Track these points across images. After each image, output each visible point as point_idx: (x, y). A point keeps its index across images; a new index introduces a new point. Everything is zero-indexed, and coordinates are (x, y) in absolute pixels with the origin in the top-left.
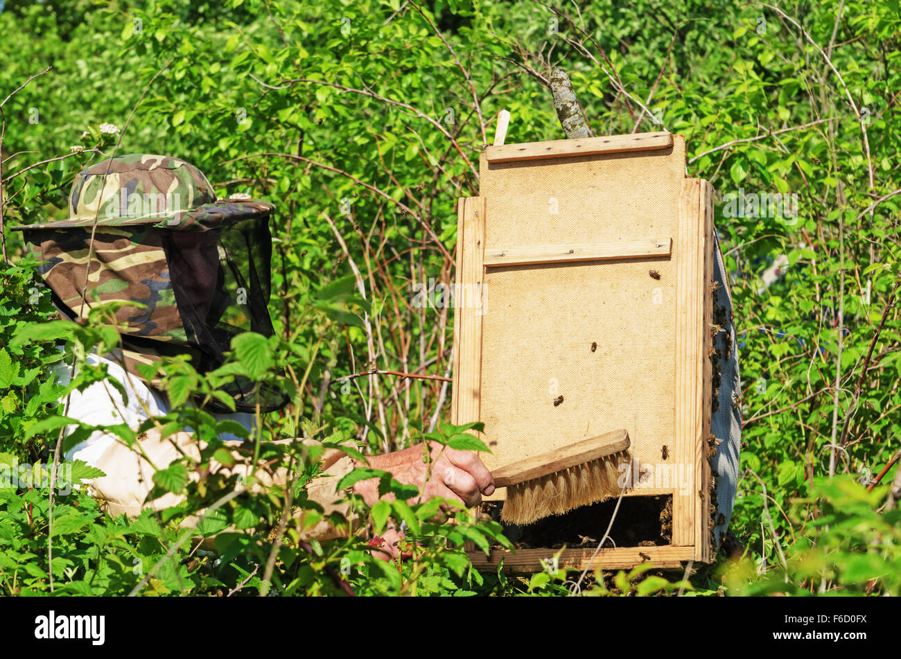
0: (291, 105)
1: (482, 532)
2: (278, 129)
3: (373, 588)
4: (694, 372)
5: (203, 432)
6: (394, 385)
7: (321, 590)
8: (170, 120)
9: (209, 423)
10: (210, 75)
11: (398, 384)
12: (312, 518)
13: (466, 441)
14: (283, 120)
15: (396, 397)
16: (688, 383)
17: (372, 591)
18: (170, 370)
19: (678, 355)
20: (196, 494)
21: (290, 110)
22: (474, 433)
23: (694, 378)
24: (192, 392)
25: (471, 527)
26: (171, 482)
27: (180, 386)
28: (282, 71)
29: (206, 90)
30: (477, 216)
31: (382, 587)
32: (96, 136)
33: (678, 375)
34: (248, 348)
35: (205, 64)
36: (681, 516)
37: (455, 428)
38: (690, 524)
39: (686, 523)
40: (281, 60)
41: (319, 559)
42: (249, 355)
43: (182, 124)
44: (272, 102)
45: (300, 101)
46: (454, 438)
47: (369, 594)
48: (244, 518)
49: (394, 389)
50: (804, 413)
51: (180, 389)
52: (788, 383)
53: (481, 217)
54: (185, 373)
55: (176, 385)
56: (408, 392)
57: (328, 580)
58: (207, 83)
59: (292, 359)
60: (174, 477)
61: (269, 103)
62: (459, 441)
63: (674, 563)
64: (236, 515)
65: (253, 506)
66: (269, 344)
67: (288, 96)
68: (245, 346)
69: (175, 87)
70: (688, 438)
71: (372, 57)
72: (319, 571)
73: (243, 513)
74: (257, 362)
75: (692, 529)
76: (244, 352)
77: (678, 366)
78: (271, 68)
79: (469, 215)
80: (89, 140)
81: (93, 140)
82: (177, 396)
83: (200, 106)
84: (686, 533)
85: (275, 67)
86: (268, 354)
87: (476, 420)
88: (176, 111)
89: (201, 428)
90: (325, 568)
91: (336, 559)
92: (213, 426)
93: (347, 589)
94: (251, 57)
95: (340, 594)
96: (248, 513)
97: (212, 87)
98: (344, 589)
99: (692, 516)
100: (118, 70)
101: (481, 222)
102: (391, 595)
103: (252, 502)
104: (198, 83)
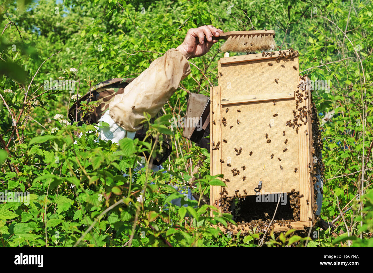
0: (144, 60)
1: (224, 219)
2: (139, 69)
3: (180, 244)
4: (306, 152)
5: (107, 180)
6: (186, 164)
7: (158, 245)
8: (98, 67)
9: (110, 176)
10: (114, 50)
11: (187, 164)
12: (154, 215)
13: (216, 182)
14: (141, 66)
15: (187, 169)
16: (304, 156)
17: (179, 245)
18: (93, 154)
19: (300, 146)
20: (105, 206)
21: (144, 62)
22: (220, 178)
23: (306, 154)
24: (102, 163)
25: (220, 217)
26: (94, 201)
27: (97, 161)
28: (140, 47)
29: (113, 56)
30: (217, 94)
31: (183, 243)
32: (69, 73)
33: (300, 154)
34: (125, 144)
35: (112, 46)
36: (303, 209)
37: (212, 177)
38: (307, 212)
39: (306, 212)
40: (140, 43)
41: (157, 232)
42: (126, 147)
43: (103, 68)
44: (137, 59)
45: (147, 59)
46: (212, 181)
47: (178, 246)
48: (125, 216)
49: (186, 166)
50: (343, 169)
51: (97, 162)
52: (336, 159)
53: (219, 94)
54: (99, 155)
55: (95, 161)
56: (191, 167)
57: (161, 241)
58: (113, 53)
59: (144, 149)
60: (95, 199)
61: (135, 60)
62: (213, 182)
63: (301, 228)
64: (122, 214)
65: (129, 211)
66: (134, 142)
67: (142, 57)
68: (124, 143)
69: (101, 55)
70: (305, 178)
71: (174, 41)
72: (157, 237)
73: (125, 214)
74: (129, 150)
75: (308, 214)
76: (124, 146)
77: (300, 150)
78: (136, 46)
79: (214, 94)
80: (66, 75)
81: (68, 74)
82: (96, 165)
83: (109, 62)
84: (306, 216)
85: (137, 46)
86: (134, 147)
87: (220, 173)
88: (100, 64)
89: (106, 178)
90: (160, 236)
91: (164, 232)
92: (112, 178)
93: (169, 245)
94: (128, 42)
95: (166, 246)
96: (127, 213)
97: (115, 55)
98: (168, 244)
99: (308, 209)
100: (81, 52)
101: (219, 96)
102: (187, 246)
103: (128, 209)
104: (109, 53)
